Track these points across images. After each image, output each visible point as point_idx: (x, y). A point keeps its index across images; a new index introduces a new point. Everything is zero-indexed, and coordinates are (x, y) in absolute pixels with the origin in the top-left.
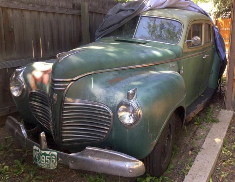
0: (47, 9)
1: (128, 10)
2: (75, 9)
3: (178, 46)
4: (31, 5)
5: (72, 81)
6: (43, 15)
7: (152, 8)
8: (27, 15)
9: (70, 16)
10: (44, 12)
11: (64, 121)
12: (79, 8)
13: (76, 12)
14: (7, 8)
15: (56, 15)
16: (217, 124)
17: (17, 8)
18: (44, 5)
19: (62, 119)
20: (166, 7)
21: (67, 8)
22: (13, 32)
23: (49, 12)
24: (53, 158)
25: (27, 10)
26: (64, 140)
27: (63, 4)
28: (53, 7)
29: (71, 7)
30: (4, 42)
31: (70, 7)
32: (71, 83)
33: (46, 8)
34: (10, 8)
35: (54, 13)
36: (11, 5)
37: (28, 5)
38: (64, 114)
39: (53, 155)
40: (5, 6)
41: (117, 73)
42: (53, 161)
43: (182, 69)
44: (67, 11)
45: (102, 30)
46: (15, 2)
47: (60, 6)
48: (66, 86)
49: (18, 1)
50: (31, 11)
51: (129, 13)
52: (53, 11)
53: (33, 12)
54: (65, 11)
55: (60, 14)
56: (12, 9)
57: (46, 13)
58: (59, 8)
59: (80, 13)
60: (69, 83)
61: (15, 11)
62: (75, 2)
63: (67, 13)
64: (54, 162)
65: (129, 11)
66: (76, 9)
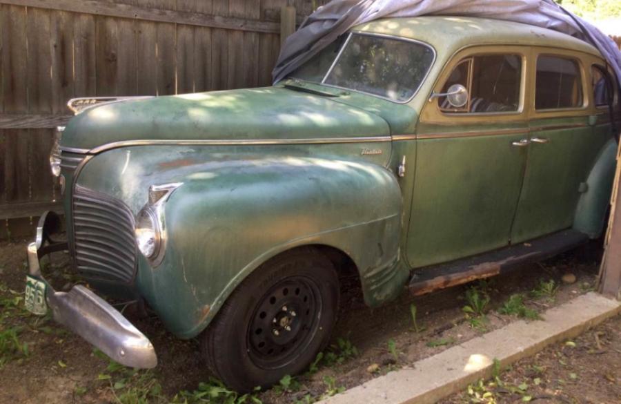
0: (194, 20)
1: (324, 20)
2: (265, 21)
3: (409, 107)
4: (156, 11)
5: (88, 154)
6: (186, 33)
7: (381, 15)
8: (148, 30)
9: (253, 35)
10: (187, 25)
11: (78, 231)
12: (277, 18)
13: (266, 27)
14: (106, 17)
15: (217, 32)
16: (527, 323)
17: (124, 16)
18: (189, 11)
19: (75, 226)
20: (423, 13)
21: (245, 19)
22: (116, 60)
23: (200, 27)
24: (39, 294)
25: (149, 21)
26: (80, 267)
27: (237, 9)
28: (210, 16)
29: (258, 17)
30: (95, 78)
31: (254, 17)
32: (88, 157)
33: (192, 19)
34: (111, 17)
35: (212, 29)
36: (112, 11)
37: (150, 11)
38: (76, 218)
39: (38, 288)
40: (99, 13)
41: (193, 151)
42: (39, 300)
43: (404, 162)
44: (245, 24)
45: (281, 65)
46: (122, 6)
47: (228, 14)
48: (78, 163)
49: (126, 4)
50: (157, 23)
51: (327, 26)
52: (208, 24)
53: (161, 25)
54: (238, 24)
55: (227, 30)
56: (116, 18)
57: (194, 27)
58: (225, 17)
59: (279, 30)
60: (84, 158)
61: (122, 23)
62: (269, 5)
63: (243, 28)
64: (41, 302)
65: (326, 23)
66: (270, 21)
